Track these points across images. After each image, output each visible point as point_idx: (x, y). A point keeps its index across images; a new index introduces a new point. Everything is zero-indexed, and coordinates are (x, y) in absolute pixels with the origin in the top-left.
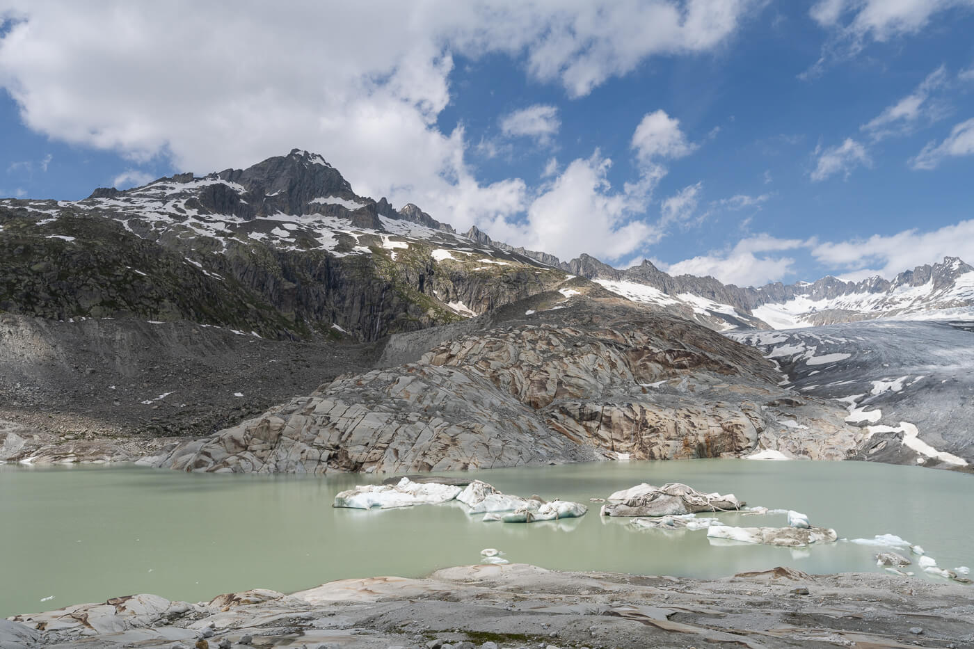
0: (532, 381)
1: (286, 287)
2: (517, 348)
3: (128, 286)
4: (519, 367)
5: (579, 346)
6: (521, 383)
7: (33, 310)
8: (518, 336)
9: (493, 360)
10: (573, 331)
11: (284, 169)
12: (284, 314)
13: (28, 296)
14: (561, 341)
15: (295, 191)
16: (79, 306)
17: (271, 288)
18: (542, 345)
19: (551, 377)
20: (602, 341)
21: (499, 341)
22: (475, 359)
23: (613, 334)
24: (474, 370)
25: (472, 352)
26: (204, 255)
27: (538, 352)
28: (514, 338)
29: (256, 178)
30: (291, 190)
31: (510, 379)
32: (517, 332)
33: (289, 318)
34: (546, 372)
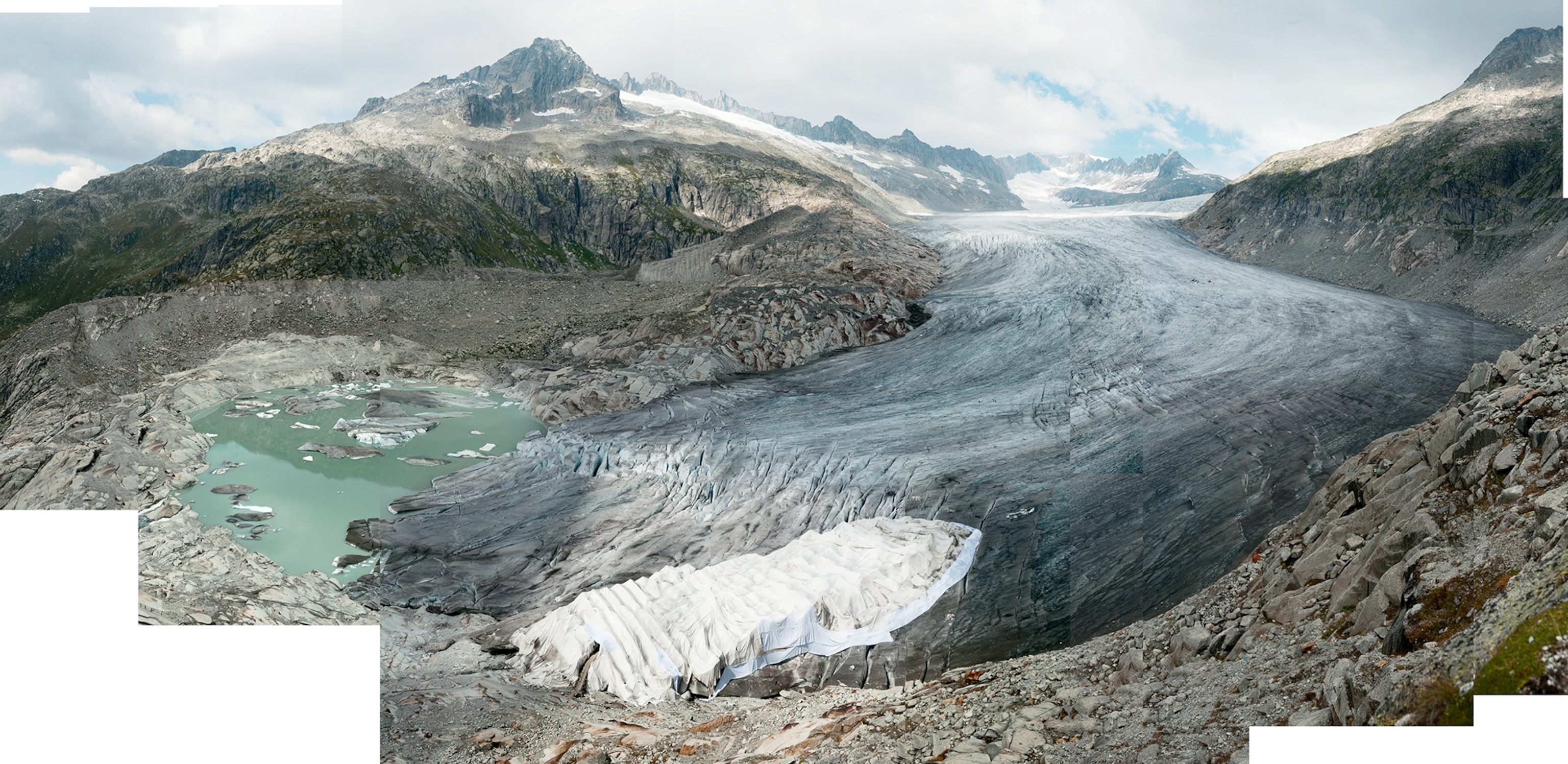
0: (771, 364)
1: (542, 212)
2: (763, 325)
3: (424, 241)
4: (761, 348)
5: (819, 319)
6: (762, 365)
7: (365, 274)
8: (767, 307)
9: (741, 340)
10: (818, 296)
11: (528, 62)
12: (542, 238)
13: (360, 262)
14: (804, 312)
15: (540, 86)
16: (393, 264)
17: (529, 213)
18: (785, 319)
19: (786, 361)
20: (842, 308)
21: (748, 319)
22: (725, 339)
23: (854, 298)
24: (725, 351)
25: (724, 330)
26: (470, 183)
27: (780, 328)
28: (762, 311)
29: (503, 73)
30: (536, 84)
31: (753, 361)
32: (766, 301)
33: (546, 242)
34: (783, 354)
